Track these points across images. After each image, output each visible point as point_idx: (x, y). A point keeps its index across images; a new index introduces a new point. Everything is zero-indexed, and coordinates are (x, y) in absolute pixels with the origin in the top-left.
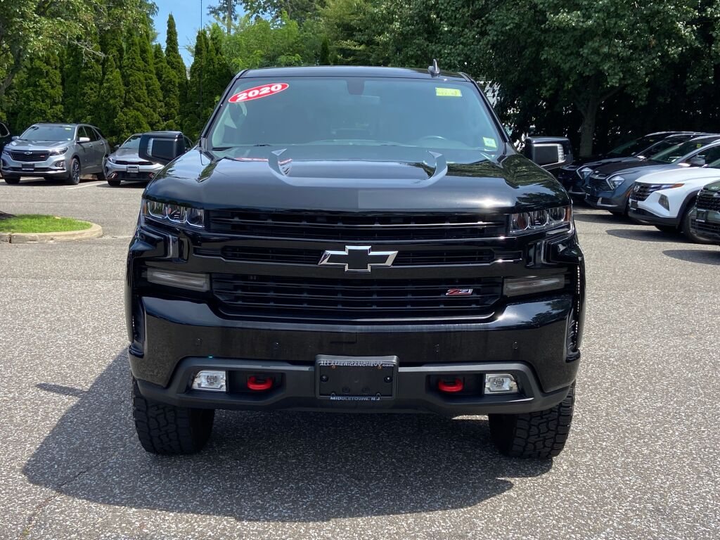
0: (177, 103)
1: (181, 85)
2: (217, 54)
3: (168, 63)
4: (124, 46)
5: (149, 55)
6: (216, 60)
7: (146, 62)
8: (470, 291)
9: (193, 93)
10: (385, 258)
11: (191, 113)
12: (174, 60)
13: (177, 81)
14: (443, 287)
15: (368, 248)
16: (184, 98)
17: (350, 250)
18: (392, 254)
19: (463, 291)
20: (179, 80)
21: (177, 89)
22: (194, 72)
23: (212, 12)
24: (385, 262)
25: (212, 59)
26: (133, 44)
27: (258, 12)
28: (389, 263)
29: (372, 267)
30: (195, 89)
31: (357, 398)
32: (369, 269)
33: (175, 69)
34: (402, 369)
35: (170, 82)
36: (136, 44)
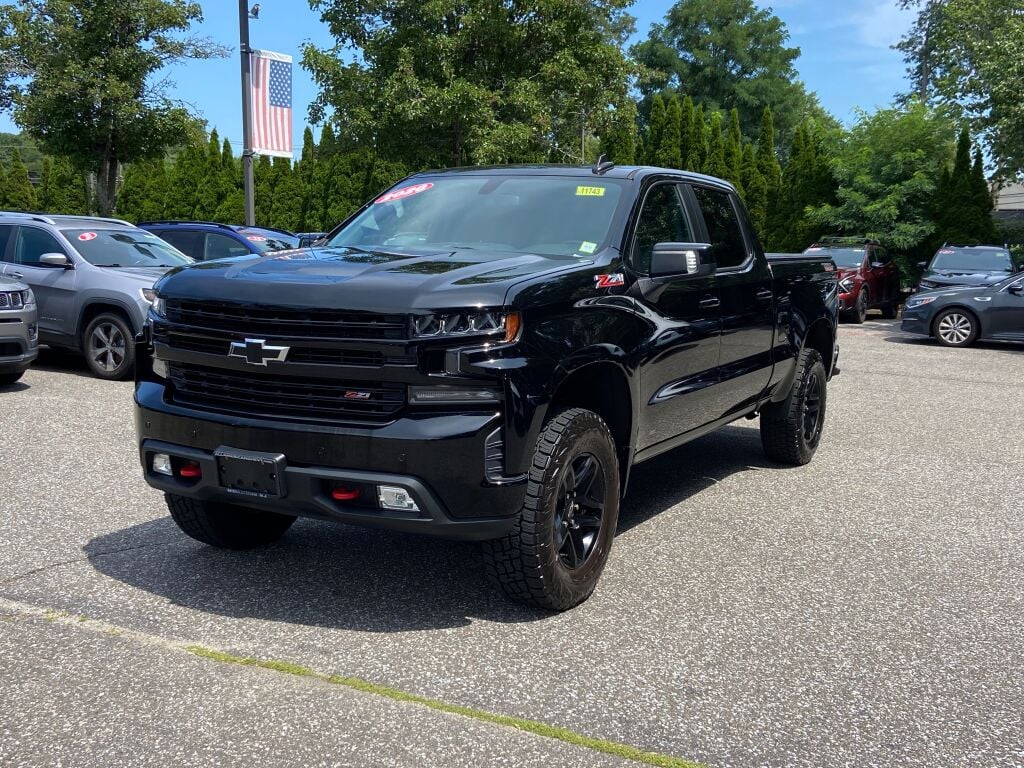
0: (763, 216)
1: (770, 193)
2: (817, 154)
3: (758, 167)
4: (707, 148)
5: (735, 160)
6: (815, 163)
7: (730, 167)
8: (368, 395)
9: (784, 202)
10: (276, 353)
11: (779, 226)
12: (765, 163)
13: (766, 188)
14: (339, 388)
15: (262, 341)
16: (771, 210)
17: (248, 343)
18: (284, 350)
19: (360, 395)
20: (770, 187)
21: (765, 198)
22: (787, 177)
23: (899, 101)
24: (277, 357)
25: (809, 161)
26: (717, 146)
27: (955, 97)
28: (282, 358)
29: (268, 362)
30: (785, 198)
31: (248, 493)
32: (264, 363)
33: (765, 173)
34: (289, 469)
35: (757, 190)
36: (720, 147)
